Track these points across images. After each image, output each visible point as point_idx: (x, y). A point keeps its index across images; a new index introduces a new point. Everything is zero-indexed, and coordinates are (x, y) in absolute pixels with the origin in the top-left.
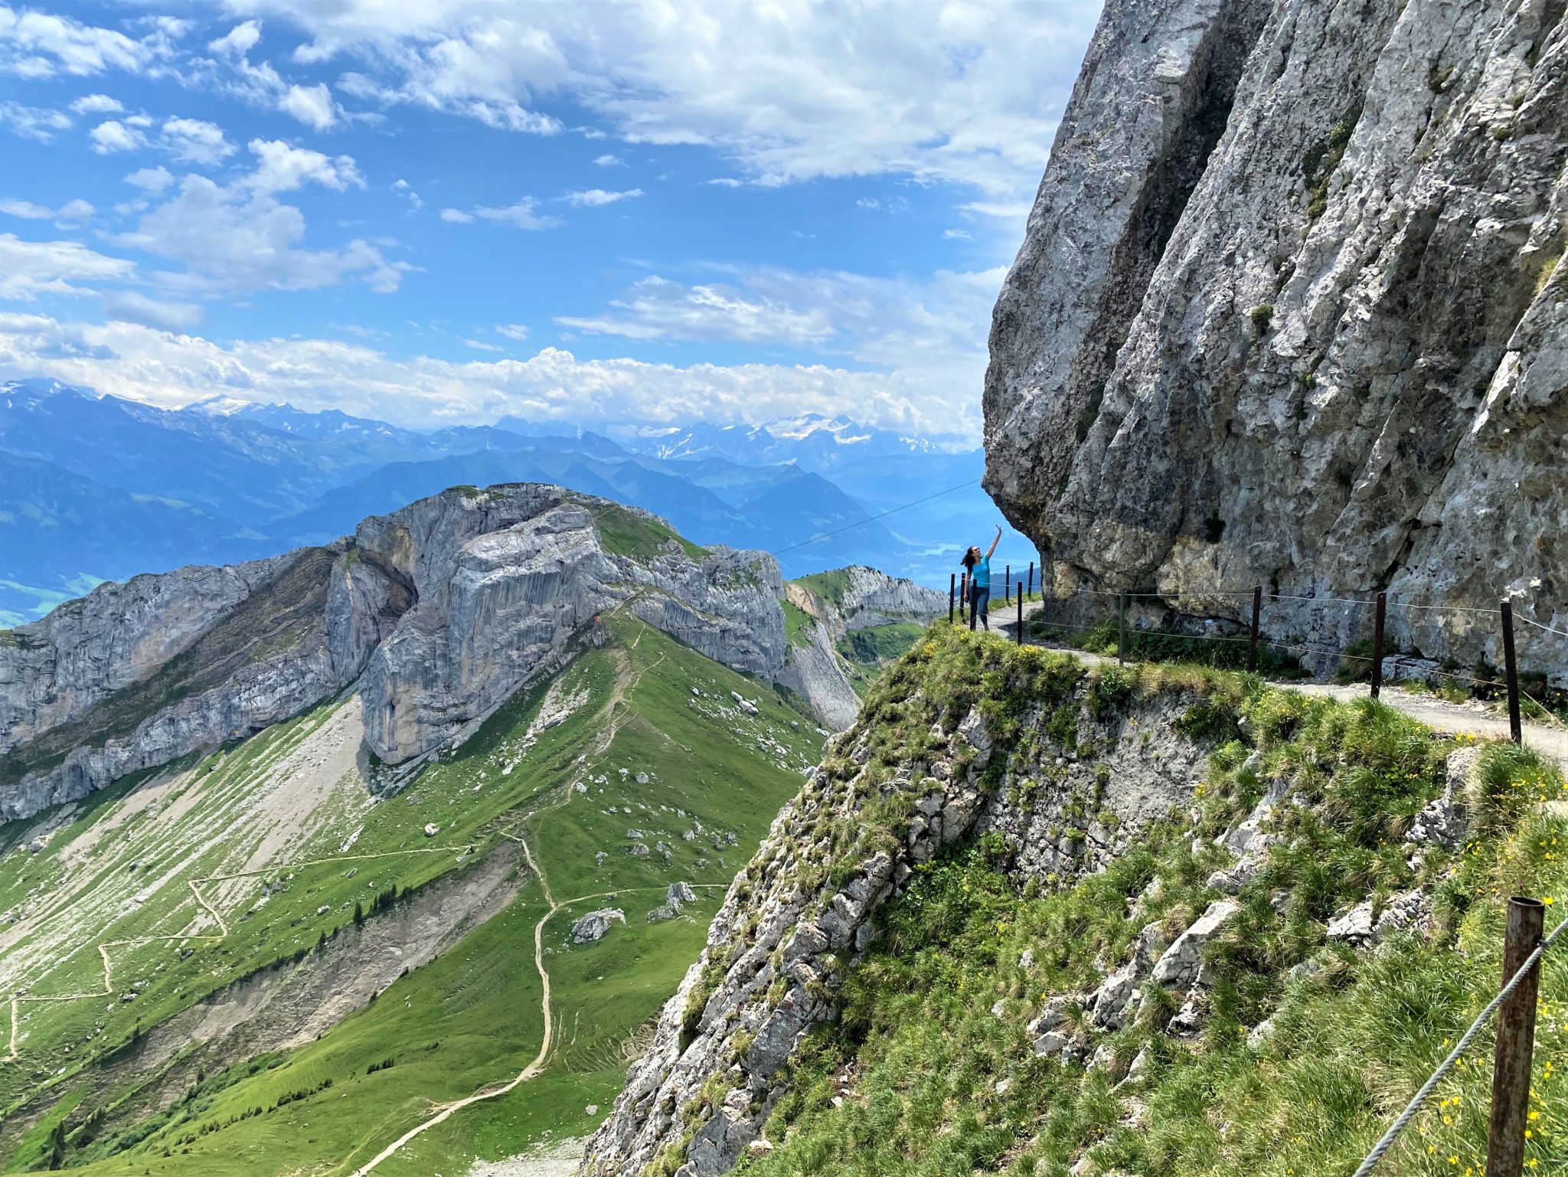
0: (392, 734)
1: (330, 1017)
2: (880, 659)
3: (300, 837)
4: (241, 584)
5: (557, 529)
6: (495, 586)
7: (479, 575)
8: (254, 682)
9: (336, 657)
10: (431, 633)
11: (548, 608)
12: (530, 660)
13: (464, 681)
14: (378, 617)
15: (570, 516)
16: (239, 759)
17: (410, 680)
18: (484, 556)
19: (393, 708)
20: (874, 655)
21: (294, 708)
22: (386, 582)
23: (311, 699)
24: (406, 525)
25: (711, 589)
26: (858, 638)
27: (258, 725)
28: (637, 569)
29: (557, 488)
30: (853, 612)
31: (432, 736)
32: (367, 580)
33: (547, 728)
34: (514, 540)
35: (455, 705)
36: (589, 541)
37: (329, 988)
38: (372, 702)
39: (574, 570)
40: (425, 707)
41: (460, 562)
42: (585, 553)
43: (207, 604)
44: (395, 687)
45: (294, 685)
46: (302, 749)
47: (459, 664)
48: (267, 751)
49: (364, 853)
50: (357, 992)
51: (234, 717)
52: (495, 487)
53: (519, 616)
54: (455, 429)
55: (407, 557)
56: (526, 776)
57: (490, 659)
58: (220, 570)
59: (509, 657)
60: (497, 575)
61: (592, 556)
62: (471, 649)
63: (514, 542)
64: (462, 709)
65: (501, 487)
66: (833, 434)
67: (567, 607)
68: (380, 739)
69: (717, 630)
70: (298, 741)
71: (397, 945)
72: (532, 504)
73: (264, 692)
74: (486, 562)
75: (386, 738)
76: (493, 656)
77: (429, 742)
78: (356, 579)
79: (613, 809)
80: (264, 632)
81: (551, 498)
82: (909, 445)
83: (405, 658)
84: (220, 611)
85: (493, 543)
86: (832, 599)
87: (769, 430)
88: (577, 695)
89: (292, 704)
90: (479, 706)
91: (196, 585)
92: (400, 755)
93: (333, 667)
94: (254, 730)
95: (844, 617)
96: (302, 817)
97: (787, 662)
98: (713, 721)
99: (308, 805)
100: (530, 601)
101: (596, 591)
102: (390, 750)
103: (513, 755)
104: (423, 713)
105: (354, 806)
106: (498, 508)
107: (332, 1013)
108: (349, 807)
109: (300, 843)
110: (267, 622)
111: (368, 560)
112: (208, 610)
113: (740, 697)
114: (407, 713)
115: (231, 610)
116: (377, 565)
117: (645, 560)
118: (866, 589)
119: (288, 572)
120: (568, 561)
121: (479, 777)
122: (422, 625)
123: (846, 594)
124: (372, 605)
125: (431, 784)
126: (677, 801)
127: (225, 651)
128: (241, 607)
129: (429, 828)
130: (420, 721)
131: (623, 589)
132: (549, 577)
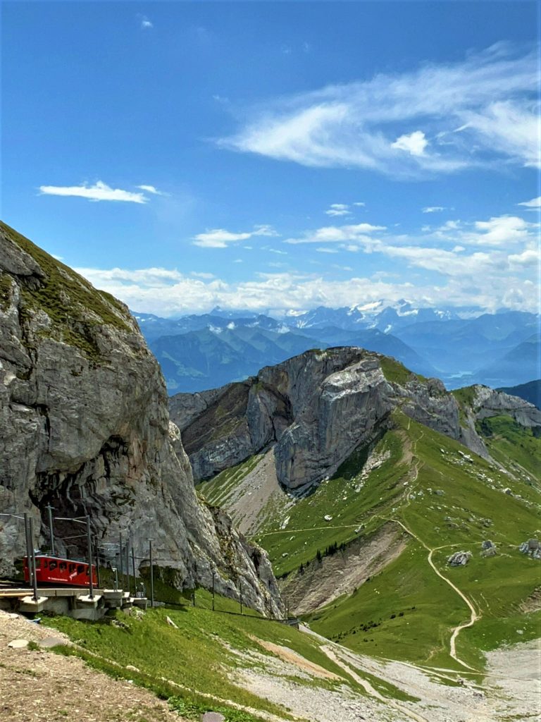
0: (292, 473)
1: (313, 602)
2: (494, 434)
3: (258, 522)
4: (202, 401)
5: (365, 369)
6: (342, 399)
7: (334, 394)
8: (215, 449)
9: (252, 437)
10: (311, 423)
11: (364, 410)
12: (357, 436)
13: (327, 447)
14: (272, 416)
15: (371, 362)
16: (213, 486)
17: (302, 447)
18: (335, 384)
19: (293, 461)
20: (491, 432)
21: (234, 461)
22: (275, 398)
23: (242, 457)
24: (286, 370)
25: (430, 398)
26: (483, 424)
27: (218, 470)
28: (401, 388)
29: (359, 349)
30: (479, 409)
31: (313, 474)
32: (266, 398)
33: (372, 469)
34: (348, 376)
35: (323, 459)
36: (380, 375)
37: (308, 589)
38: (282, 457)
39: (376, 390)
40: (309, 460)
41: (324, 388)
42: (380, 381)
43: (188, 412)
44: (295, 450)
45: (234, 451)
46: (247, 480)
47: (325, 439)
48: (226, 483)
49: (294, 529)
50: (325, 590)
51: (206, 466)
52: (329, 349)
53: (352, 414)
54: (190, 317)
55: (286, 386)
56: (369, 493)
57: (339, 436)
58: (193, 395)
59: (348, 435)
60: (343, 393)
61: (384, 382)
62: (331, 431)
63: (347, 377)
64: (326, 461)
65: (333, 348)
66: (396, 310)
67: (373, 409)
68: (286, 476)
69: (435, 420)
70: (242, 478)
71: (341, 569)
72: (348, 357)
73: (219, 454)
74: (337, 387)
75: (289, 476)
76: (341, 435)
77: (311, 477)
78: (261, 398)
79: (432, 507)
80: (217, 425)
81: (357, 354)
82: (440, 315)
83: (300, 436)
84: (194, 415)
85: (339, 378)
86: (468, 403)
87: (359, 309)
88: (383, 453)
89: (233, 460)
90: (334, 459)
91: (183, 403)
92: (296, 484)
93: (252, 442)
94: (216, 473)
95: (474, 412)
96: (256, 513)
97: (461, 436)
98: (455, 465)
99: (257, 508)
100: (356, 406)
101: (386, 401)
102: (291, 481)
103: (358, 483)
104: (308, 463)
105: (280, 508)
106: (332, 360)
107: (313, 599)
108: (278, 508)
109: (259, 525)
110: (217, 420)
111: (268, 389)
112: (188, 415)
113: (463, 453)
114: (300, 463)
115: (199, 415)
116: (271, 390)
117: (403, 384)
118: (484, 397)
119: (226, 395)
120: (373, 386)
121: (344, 494)
122: (306, 419)
123: (474, 400)
124: (269, 410)
125: (319, 497)
126: (459, 504)
127: (198, 434)
128: (204, 412)
129: (327, 517)
130: (306, 467)
131: (397, 399)
132: (365, 394)
